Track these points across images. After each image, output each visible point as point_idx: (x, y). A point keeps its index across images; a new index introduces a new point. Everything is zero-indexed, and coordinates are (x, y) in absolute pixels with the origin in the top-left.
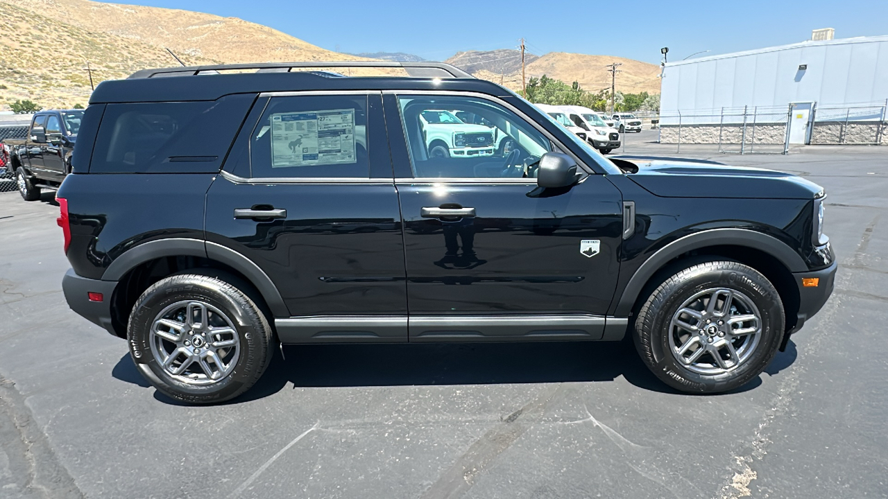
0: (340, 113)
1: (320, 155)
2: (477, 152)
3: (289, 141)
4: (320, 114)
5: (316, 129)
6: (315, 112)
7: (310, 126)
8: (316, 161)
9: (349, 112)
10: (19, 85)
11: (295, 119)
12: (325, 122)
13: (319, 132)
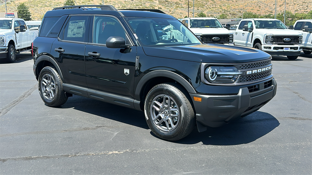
0: (82, 21)
1: (76, 34)
2: (282, 48)
3: (71, 30)
4: (79, 22)
5: (77, 26)
6: (78, 21)
7: (76, 25)
8: (75, 36)
9: (84, 21)
10: (166, 7)
11: (74, 23)
12: (79, 24)
13: (78, 27)
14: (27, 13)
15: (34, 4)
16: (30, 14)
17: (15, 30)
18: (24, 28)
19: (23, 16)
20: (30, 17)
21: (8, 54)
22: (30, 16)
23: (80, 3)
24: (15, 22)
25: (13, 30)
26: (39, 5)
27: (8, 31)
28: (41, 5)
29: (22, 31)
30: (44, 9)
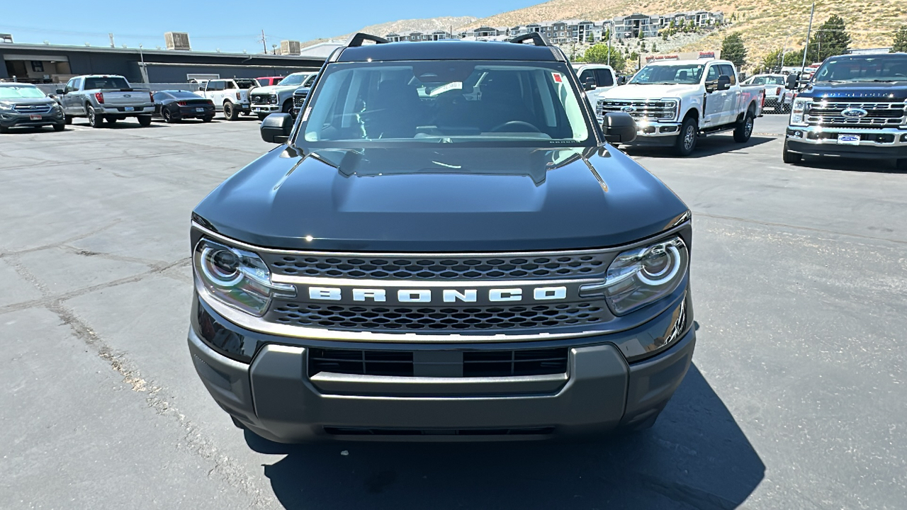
14: (738, 51)
15: (762, 32)
16: (744, 52)
17: (707, 85)
18: (727, 81)
19: (729, 57)
20: (744, 59)
21: (679, 139)
22: (745, 56)
23: (870, 21)
24: (712, 69)
25: (701, 87)
26: (771, 33)
27: (691, 88)
28: (777, 33)
29: (721, 87)
30: (780, 40)
